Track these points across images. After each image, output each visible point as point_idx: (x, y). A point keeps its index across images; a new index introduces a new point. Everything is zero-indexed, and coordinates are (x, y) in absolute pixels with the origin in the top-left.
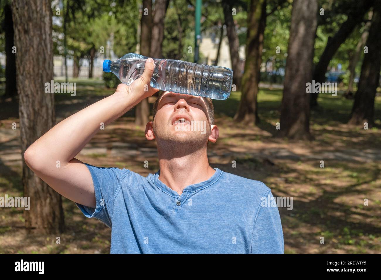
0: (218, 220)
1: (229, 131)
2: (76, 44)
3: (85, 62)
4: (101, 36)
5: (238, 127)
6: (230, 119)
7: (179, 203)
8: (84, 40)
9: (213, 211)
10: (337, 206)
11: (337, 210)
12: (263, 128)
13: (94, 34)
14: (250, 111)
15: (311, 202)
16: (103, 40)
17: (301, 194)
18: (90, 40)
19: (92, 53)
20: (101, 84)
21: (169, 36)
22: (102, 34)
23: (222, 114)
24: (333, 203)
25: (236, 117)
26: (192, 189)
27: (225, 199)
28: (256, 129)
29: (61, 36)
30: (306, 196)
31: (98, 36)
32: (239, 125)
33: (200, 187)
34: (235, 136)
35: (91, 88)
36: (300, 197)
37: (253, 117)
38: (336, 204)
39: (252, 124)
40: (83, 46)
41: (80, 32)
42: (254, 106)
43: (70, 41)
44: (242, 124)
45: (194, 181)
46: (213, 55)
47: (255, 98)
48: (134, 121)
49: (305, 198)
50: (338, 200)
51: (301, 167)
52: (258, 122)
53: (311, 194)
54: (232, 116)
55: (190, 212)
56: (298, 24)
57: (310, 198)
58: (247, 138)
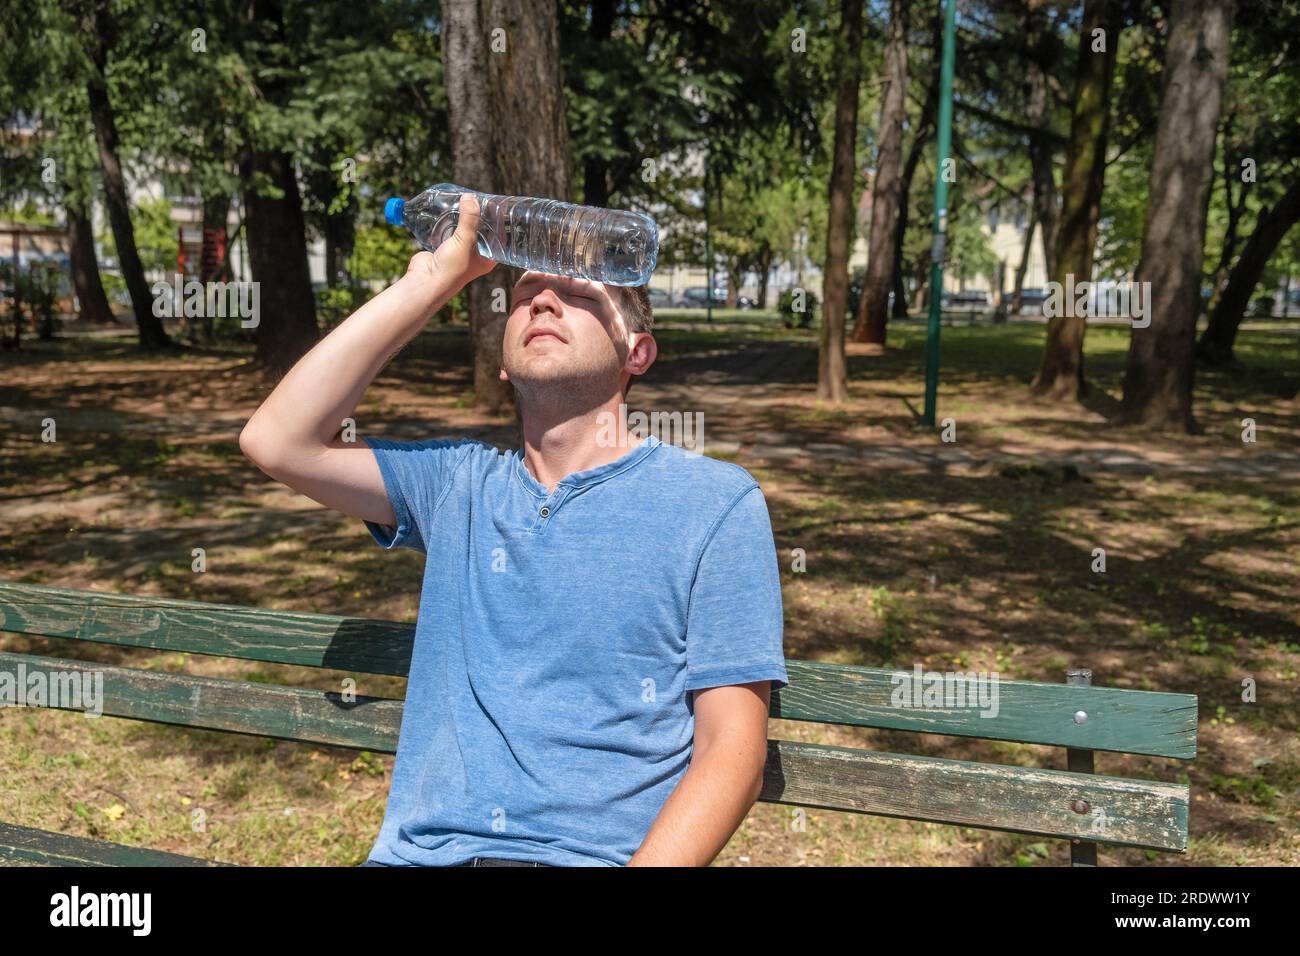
0: (615, 550)
1: (1013, 413)
2: (731, 242)
3: (751, 279)
4: (782, 226)
5: (1037, 404)
6: (1025, 387)
7: (545, 512)
8: (750, 233)
9: (610, 531)
10: (1206, 572)
11: (1202, 579)
12: (1091, 408)
13: (768, 222)
14: (1066, 369)
15: (1148, 560)
16: (785, 232)
17: (1131, 544)
18: (761, 232)
19: (765, 259)
20: (776, 321)
21: (922, 221)
22: (786, 222)
23: (1010, 378)
24: (1199, 565)
25: (1035, 382)
26: (578, 483)
27: (640, 506)
28: (1078, 408)
29: (702, 226)
30: (1140, 549)
31: (775, 226)
32: (1040, 399)
33: (593, 477)
34: (1018, 424)
35: (756, 328)
36: (1128, 549)
37: (1072, 381)
38: (1206, 567)
39: (1070, 398)
40: (744, 246)
41: (740, 218)
42: (1074, 359)
43: (720, 237)
44: (1046, 399)
45: (584, 465)
46: (1014, 259)
47: (1080, 344)
48: (812, 390)
49: (1136, 552)
50: (1211, 560)
51: (1150, 488)
52: (1085, 394)
53: (1151, 546)
54: (1028, 381)
55: (564, 531)
56: (1166, 176)
57: (1148, 553)
58: (1047, 429)
